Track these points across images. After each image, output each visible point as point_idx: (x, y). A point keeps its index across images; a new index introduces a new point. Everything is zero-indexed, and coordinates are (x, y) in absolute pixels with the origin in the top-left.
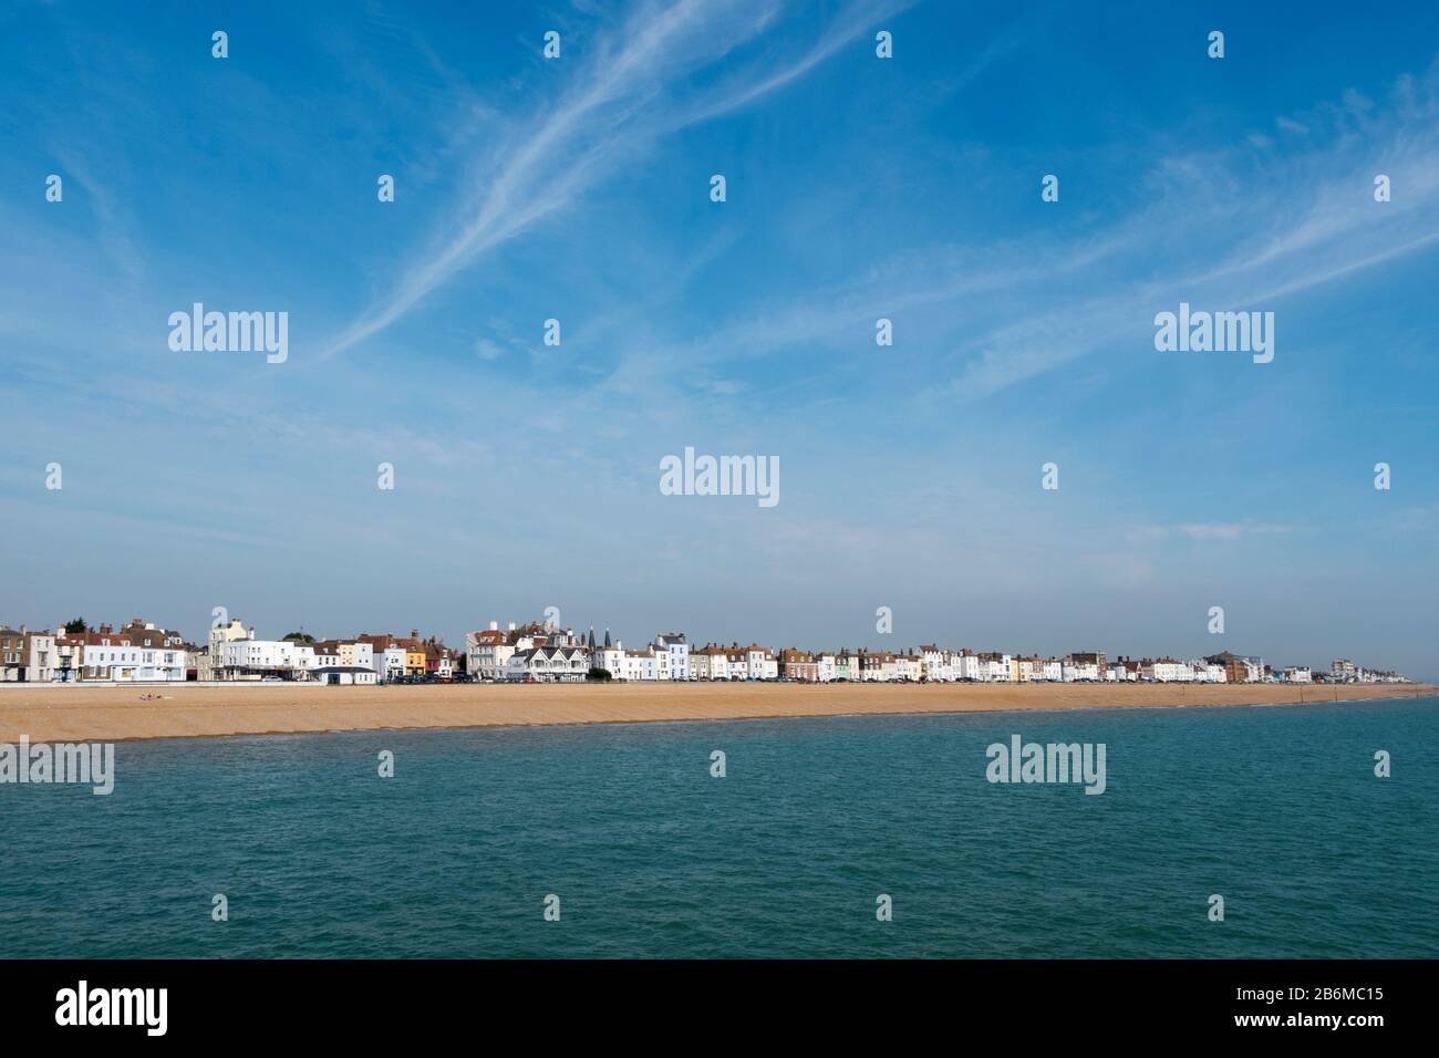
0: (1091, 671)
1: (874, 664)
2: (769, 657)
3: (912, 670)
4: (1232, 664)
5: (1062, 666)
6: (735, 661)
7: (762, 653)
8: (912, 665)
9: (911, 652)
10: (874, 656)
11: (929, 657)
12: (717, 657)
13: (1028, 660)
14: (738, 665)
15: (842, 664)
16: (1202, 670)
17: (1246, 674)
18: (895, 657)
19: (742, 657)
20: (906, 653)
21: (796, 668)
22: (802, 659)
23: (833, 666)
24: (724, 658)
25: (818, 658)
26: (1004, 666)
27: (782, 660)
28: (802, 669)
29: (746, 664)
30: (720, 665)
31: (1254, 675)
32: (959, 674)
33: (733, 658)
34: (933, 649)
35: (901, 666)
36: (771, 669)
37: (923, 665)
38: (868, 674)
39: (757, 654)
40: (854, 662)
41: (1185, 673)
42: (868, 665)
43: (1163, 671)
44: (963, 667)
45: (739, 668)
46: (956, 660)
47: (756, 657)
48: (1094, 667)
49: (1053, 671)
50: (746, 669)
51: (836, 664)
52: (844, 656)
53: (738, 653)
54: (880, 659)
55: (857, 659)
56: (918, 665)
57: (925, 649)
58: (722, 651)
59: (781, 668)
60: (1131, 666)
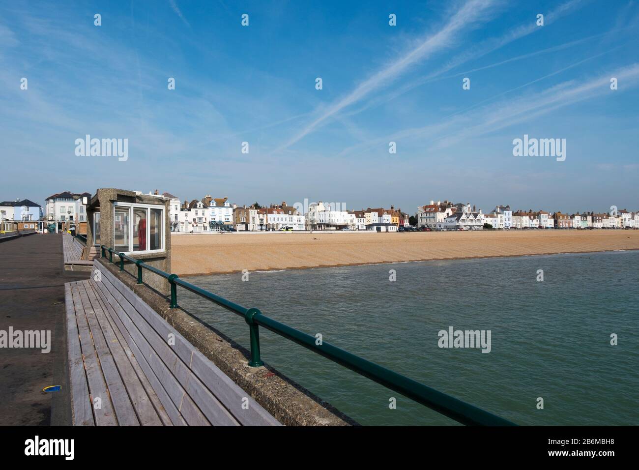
1: (599, 220)
2: (550, 217)
3: (616, 222)
6: (533, 219)
7: (547, 215)
8: (616, 220)
10: (598, 215)
12: (524, 217)
14: (535, 221)
15: (584, 220)
19: (537, 217)
21: (563, 222)
22: (565, 217)
23: (580, 221)
24: (528, 217)
25: (573, 217)
27: (555, 217)
28: (566, 222)
29: (538, 220)
30: (526, 221)
33: (532, 217)
35: (611, 221)
36: (550, 223)
37: (622, 220)
38: (598, 225)
39: (544, 215)
40: (589, 218)
42: (596, 220)
45: (535, 223)
46: (637, 217)
47: (544, 217)
50: (538, 223)
51: (581, 220)
52: (584, 216)
53: (536, 215)
54: (601, 217)
55: (591, 217)
56: (619, 220)
58: (525, 214)
59: (556, 222)
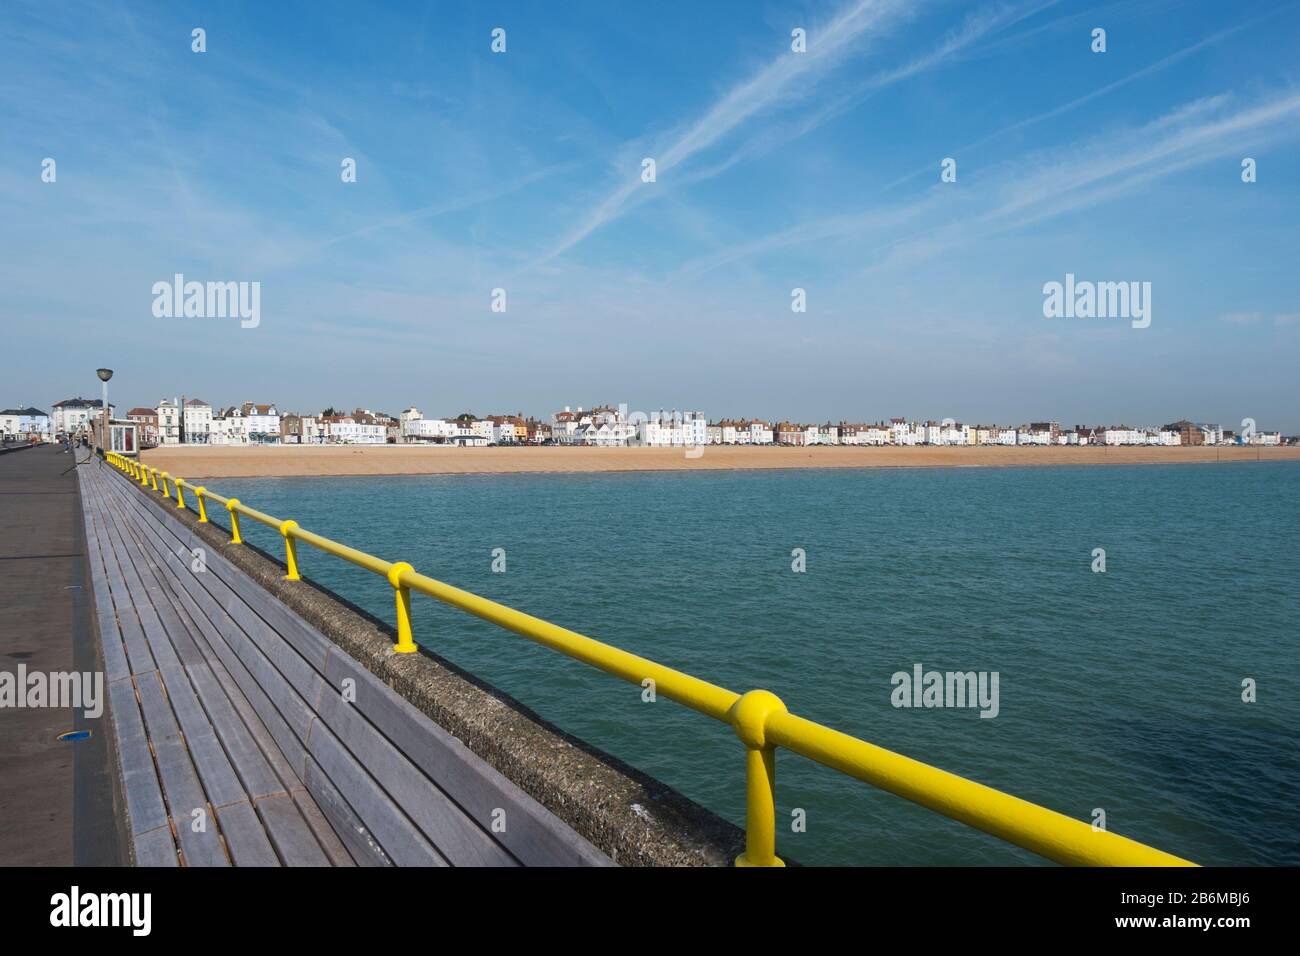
0: (1044, 437)
1: (850, 432)
2: (766, 428)
3: (882, 436)
4: (1188, 430)
5: (1017, 432)
6: (742, 431)
7: (762, 426)
8: (882, 433)
9: (882, 423)
10: (851, 427)
11: (897, 427)
12: (727, 428)
13: (986, 429)
14: (744, 433)
15: (824, 433)
16: (1154, 435)
17: (1203, 438)
18: (869, 427)
19: (747, 428)
20: (879, 424)
21: (785, 436)
22: (792, 429)
23: (817, 434)
24: (733, 429)
25: (805, 428)
26: (963, 434)
27: (776, 431)
28: (792, 436)
29: (749, 433)
30: (730, 434)
31: (1210, 438)
32: (922, 440)
33: (740, 429)
34: (902, 421)
35: (873, 434)
36: (768, 436)
37: (891, 433)
38: (848, 439)
39: (757, 426)
40: (834, 431)
41: (1135, 437)
42: (846, 434)
43: (1114, 437)
44: (927, 435)
45: (744, 436)
46: (920, 430)
47: (756, 428)
48: (1047, 434)
49: (1008, 437)
50: (749, 436)
51: (819, 432)
52: (826, 427)
53: (744, 426)
54: (857, 429)
55: (837, 429)
56: (887, 433)
57: (895, 421)
58: (733, 424)
59: (776, 436)
60: (1084, 432)
